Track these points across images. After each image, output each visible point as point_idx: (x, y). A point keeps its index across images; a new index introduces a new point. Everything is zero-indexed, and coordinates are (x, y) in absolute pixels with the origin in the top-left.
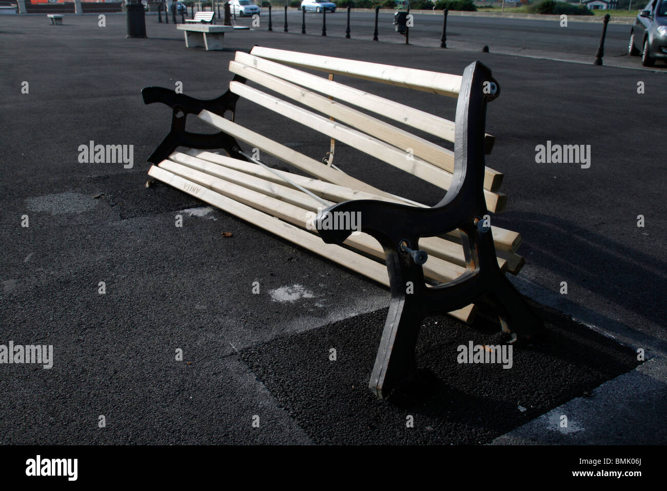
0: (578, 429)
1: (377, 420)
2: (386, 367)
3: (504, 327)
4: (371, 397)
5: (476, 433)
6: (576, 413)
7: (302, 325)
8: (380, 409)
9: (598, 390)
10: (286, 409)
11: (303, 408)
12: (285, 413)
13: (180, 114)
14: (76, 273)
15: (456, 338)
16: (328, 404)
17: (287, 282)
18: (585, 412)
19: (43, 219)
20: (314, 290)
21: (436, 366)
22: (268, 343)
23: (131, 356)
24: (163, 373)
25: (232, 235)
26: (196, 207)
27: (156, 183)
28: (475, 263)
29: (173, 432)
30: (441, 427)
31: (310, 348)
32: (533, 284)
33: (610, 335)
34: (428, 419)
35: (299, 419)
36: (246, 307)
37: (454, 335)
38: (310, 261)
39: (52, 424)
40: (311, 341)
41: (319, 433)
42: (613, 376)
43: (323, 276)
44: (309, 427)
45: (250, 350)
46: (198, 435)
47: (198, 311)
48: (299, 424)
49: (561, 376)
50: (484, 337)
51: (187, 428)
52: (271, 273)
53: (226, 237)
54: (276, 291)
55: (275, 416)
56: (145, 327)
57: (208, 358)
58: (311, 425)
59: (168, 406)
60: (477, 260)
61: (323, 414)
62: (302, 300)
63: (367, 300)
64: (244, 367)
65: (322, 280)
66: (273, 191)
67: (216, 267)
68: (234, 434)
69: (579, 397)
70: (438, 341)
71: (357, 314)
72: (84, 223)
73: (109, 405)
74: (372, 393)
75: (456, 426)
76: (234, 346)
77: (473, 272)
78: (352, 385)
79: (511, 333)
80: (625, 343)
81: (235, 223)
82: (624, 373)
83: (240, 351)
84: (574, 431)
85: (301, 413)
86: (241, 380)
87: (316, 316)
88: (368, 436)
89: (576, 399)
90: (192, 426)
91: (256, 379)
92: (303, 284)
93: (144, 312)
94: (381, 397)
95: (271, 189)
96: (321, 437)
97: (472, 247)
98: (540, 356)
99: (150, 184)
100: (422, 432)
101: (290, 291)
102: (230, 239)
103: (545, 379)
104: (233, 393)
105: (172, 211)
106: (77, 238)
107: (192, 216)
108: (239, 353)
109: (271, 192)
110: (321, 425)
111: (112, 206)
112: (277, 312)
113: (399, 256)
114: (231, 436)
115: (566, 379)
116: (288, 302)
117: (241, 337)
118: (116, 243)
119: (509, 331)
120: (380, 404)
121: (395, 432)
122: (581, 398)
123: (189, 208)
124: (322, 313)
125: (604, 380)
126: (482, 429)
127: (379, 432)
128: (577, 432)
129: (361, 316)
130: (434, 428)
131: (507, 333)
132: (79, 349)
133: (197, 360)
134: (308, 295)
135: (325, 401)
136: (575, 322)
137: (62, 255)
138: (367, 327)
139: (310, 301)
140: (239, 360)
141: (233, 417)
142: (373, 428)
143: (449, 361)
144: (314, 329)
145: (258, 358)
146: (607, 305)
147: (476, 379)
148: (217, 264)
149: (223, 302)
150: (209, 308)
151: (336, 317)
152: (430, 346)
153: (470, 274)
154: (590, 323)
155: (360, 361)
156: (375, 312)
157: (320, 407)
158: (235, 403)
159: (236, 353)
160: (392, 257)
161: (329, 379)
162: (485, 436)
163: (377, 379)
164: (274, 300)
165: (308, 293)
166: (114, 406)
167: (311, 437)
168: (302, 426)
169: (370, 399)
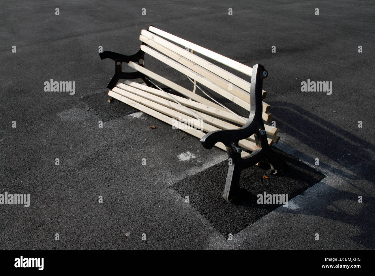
0: (298, 207)
1: (227, 209)
2: (229, 190)
3: (272, 168)
4: (225, 201)
5: (262, 211)
6: (297, 201)
7: (194, 171)
8: (228, 205)
9: (306, 191)
10: (195, 208)
11: (201, 207)
12: (195, 209)
13: (119, 63)
14: (95, 153)
15: (254, 173)
16: (209, 205)
17: (184, 151)
18: (301, 200)
19: (69, 125)
20: (195, 154)
21: (247, 186)
22: (182, 181)
23: (131, 191)
24: (146, 197)
25: (155, 127)
26: (135, 112)
27: (113, 100)
28: (260, 146)
29: (157, 220)
30: (250, 210)
31: (199, 182)
32: (284, 144)
33: (313, 167)
34: (245, 208)
35: (200, 212)
36: (170, 165)
37: (253, 172)
38: (191, 139)
39: (113, 221)
40: (199, 179)
41: (208, 216)
42: (312, 185)
43: (198, 146)
44: (204, 214)
45: (176, 184)
46: (166, 220)
47: (151, 168)
48: (200, 213)
49: (293, 187)
50: (265, 171)
51: (161, 218)
52: (177, 146)
53: (153, 129)
54: (180, 156)
55: (192, 211)
56: (133, 178)
57: (161, 189)
58: (205, 213)
59: (152, 210)
60: (261, 145)
61: (208, 209)
62: (192, 159)
63: (217, 157)
64: (176, 192)
65: (198, 148)
66: (170, 105)
67: (152, 145)
68: (178, 219)
69: (299, 195)
70: (247, 175)
71: (214, 165)
72: (88, 126)
73: (131, 212)
74: (225, 199)
75: (255, 210)
76: (170, 183)
77: (259, 150)
78: (217, 196)
79: (275, 170)
80: (319, 170)
81: (154, 120)
82: (317, 183)
83: (173, 185)
84: (296, 208)
85: (200, 209)
86: (176, 197)
87: (198, 167)
88: (225, 216)
89: (298, 195)
90: (163, 217)
91: (182, 197)
92: (190, 151)
93: (130, 170)
94: (228, 201)
95: (169, 104)
96: (209, 217)
97: (259, 140)
98: (286, 179)
99: (111, 100)
100: (243, 213)
101: (186, 155)
102: (155, 129)
103: (287, 188)
104: (174, 203)
105: (124, 115)
106: (88, 134)
107: (135, 118)
108: (172, 186)
109: (170, 106)
110: (208, 213)
111: (97, 115)
112: (183, 166)
113: (232, 149)
114: (177, 220)
115: (295, 188)
116: (186, 161)
117: (171, 179)
118: (106, 136)
119: (274, 169)
120: (228, 203)
121: (234, 214)
122: (300, 195)
123: (132, 113)
124: (200, 165)
125: (309, 187)
126: (264, 210)
127: (228, 214)
128: (297, 209)
129: (216, 165)
130: (247, 211)
131: (273, 170)
132: (111, 190)
133: (157, 191)
134: (194, 157)
135: (208, 204)
136: (300, 161)
137: (85, 144)
138: (219, 170)
139: (195, 159)
140: (173, 189)
141: (176, 213)
142: (226, 212)
143: (251, 183)
144: (199, 173)
145: (180, 188)
146: (314, 152)
147: (262, 190)
148: (153, 144)
149: (160, 162)
150: (155, 166)
151: (206, 166)
152: (244, 177)
153: (258, 150)
154: (306, 161)
155: (219, 186)
156: (222, 162)
157: (207, 206)
158: (176, 207)
159: (171, 186)
160: (228, 150)
161: (208, 194)
162: (265, 212)
163: (226, 194)
164: (180, 160)
165: (193, 155)
166: (133, 212)
167: (205, 218)
168: (201, 214)
169: (224, 202)
